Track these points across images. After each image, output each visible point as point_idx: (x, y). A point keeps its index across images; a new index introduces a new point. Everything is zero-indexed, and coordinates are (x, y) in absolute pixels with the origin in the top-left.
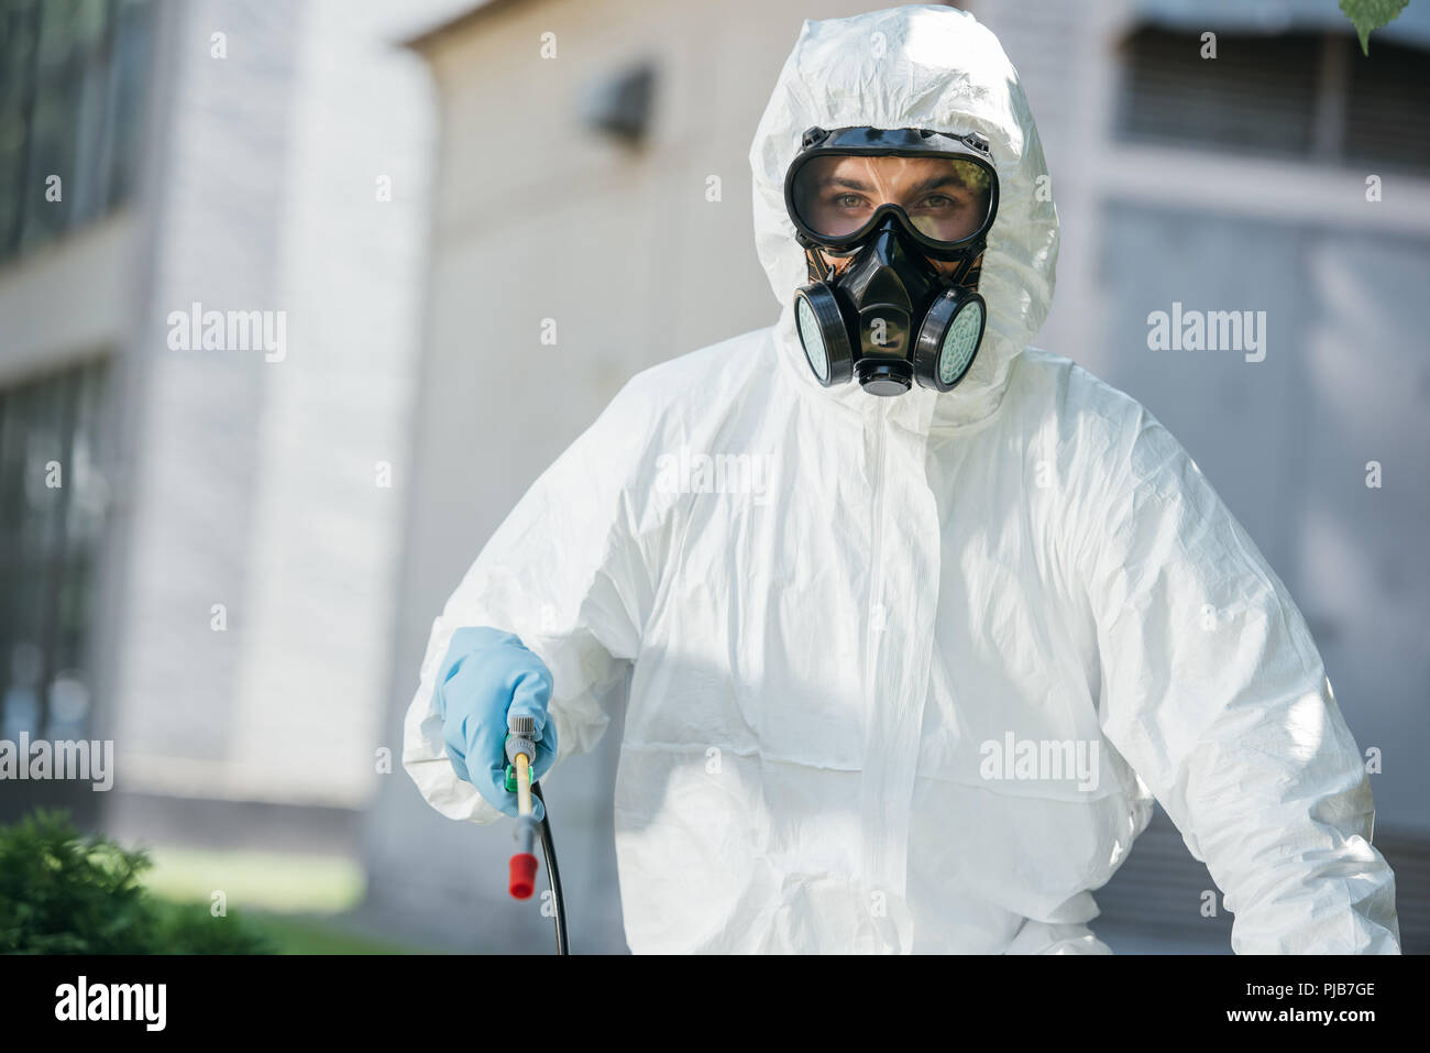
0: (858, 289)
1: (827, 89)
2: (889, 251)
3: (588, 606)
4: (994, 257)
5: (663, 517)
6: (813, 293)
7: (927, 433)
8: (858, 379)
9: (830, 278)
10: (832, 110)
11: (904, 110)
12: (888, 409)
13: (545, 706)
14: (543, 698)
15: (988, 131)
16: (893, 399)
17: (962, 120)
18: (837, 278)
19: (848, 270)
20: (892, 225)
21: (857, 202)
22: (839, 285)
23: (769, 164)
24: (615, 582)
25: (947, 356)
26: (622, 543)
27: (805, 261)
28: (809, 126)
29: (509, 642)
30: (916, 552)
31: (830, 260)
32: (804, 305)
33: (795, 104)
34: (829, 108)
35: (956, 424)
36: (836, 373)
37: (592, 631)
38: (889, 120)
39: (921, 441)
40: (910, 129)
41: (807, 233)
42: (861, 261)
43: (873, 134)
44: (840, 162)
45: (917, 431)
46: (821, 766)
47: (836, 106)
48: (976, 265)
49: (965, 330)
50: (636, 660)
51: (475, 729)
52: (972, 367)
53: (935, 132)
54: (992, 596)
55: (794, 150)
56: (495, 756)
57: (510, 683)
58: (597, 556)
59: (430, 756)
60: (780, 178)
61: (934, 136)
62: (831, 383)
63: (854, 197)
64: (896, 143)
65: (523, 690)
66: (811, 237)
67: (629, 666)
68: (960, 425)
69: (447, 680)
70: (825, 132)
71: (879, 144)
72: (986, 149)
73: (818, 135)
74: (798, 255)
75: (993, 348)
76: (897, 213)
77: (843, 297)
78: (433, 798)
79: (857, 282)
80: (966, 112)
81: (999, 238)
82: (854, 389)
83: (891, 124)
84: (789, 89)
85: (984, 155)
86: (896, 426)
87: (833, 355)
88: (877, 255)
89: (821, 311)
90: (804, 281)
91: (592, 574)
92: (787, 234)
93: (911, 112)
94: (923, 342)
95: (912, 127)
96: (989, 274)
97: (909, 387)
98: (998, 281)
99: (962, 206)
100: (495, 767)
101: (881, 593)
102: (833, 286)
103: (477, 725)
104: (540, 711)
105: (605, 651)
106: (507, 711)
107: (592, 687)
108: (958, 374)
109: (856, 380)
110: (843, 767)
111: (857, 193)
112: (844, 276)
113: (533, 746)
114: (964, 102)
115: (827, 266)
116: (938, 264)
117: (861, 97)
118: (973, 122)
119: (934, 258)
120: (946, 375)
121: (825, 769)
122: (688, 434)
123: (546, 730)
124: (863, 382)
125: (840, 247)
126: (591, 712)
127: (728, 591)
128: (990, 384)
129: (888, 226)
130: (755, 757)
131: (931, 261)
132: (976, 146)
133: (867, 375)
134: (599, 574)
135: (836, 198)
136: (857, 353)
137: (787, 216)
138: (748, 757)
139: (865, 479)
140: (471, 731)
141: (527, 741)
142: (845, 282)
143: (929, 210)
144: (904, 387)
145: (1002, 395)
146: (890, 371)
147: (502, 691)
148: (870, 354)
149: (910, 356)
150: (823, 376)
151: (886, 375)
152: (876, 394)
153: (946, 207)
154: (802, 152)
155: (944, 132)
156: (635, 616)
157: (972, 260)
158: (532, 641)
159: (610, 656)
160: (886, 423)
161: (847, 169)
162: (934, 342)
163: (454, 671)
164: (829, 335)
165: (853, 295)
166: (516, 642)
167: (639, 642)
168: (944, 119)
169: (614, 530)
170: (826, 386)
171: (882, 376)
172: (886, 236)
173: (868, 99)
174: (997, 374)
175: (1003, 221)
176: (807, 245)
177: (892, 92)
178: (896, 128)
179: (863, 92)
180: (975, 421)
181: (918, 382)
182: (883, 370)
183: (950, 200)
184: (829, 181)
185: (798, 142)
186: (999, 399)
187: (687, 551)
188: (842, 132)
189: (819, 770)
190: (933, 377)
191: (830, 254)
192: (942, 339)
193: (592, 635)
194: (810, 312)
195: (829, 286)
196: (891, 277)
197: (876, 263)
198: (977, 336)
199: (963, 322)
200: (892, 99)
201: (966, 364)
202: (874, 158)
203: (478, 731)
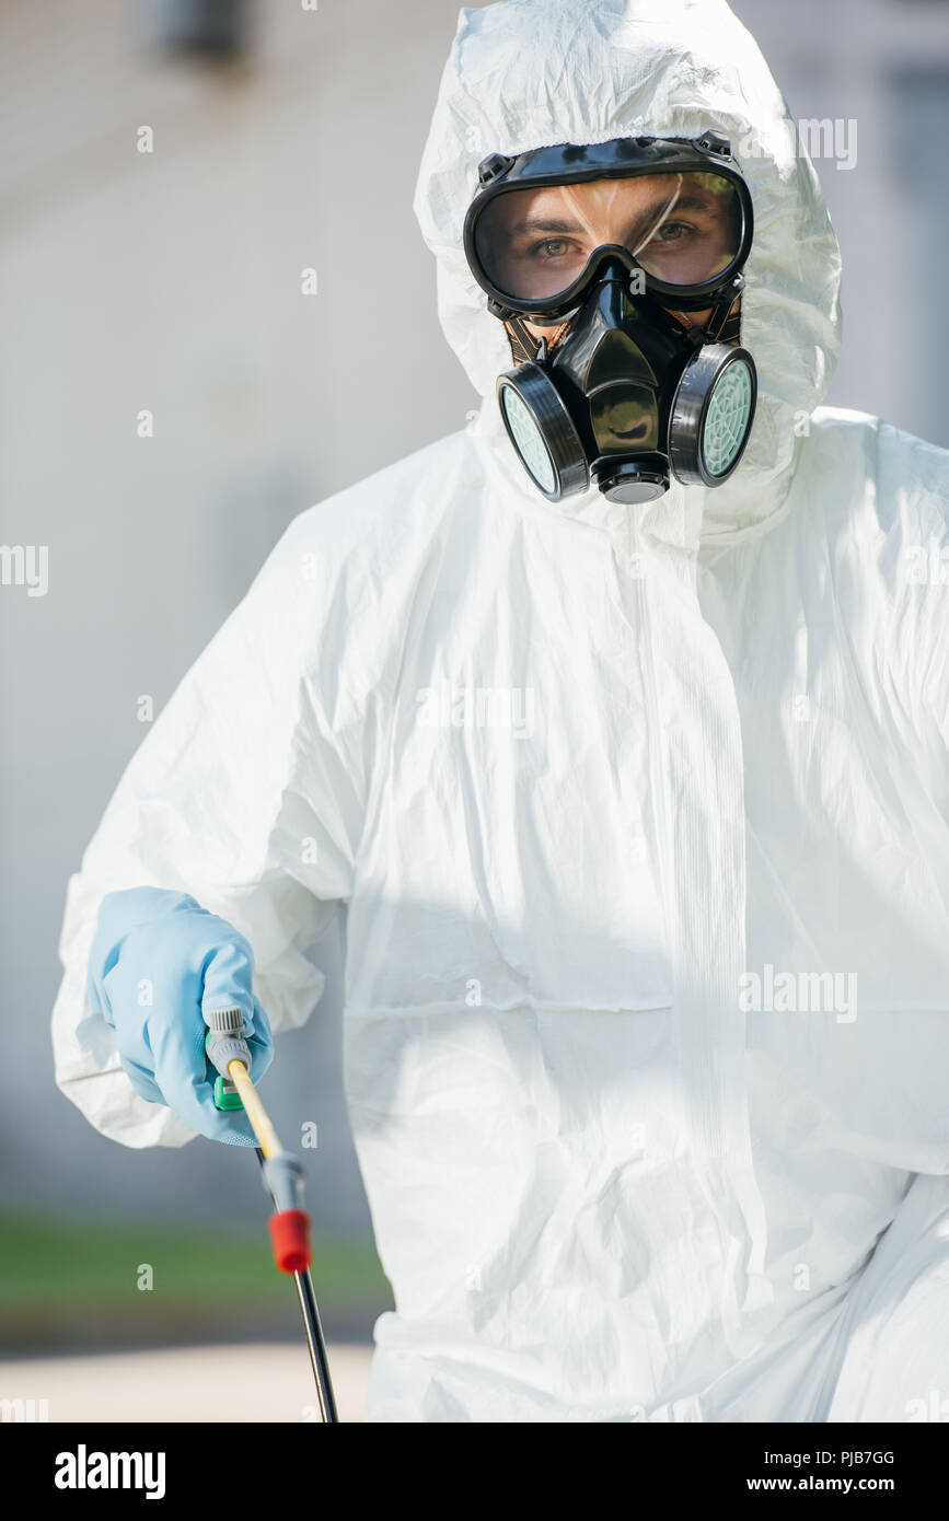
0: (581, 365)
1: (502, 102)
2: (615, 310)
3: (278, 841)
4: (755, 294)
5: (362, 709)
6: (522, 378)
7: (697, 546)
8: (597, 485)
9: (541, 355)
10: (514, 127)
11: (610, 118)
12: (641, 519)
13: (248, 986)
14: (244, 977)
15: (727, 127)
16: (647, 506)
17: (690, 116)
18: (551, 355)
19: (565, 341)
20: (615, 275)
21: (563, 248)
22: (555, 363)
23: (439, 212)
24: (310, 801)
25: (712, 436)
26: (312, 750)
27: (506, 337)
28: (485, 153)
29: (182, 906)
30: (705, 707)
31: (537, 331)
32: (511, 396)
33: (461, 124)
34: (509, 125)
35: (731, 528)
36: (565, 483)
37: (288, 871)
38: (593, 131)
39: (689, 557)
40: (621, 140)
41: (504, 300)
42: (580, 327)
43: (573, 153)
44: (534, 197)
45: (683, 544)
46: (616, 1010)
47: (518, 121)
48: (734, 310)
49: (731, 403)
50: (350, 898)
51: (161, 1036)
52: (747, 447)
53: (654, 139)
54: (815, 751)
55: (469, 190)
56: (194, 1066)
57: (197, 965)
58: (281, 773)
59: (95, 1069)
60: (456, 230)
61: (654, 144)
62: (562, 496)
63: (558, 243)
64: (608, 161)
65: (215, 972)
66: (509, 305)
67: (342, 906)
68: (740, 529)
69: (105, 975)
70: (507, 159)
71: (580, 166)
72: (727, 152)
73: (499, 165)
74: (495, 331)
75: (770, 418)
76: (620, 256)
77: (562, 378)
78: (105, 1122)
79: (577, 356)
80: (694, 105)
81: (761, 269)
82: (592, 499)
83: (595, 136)
84: (451, 109)
85: (726, 160)
86: (654, 541)
87: (561, 457)
88: (600, 315)
89: (536, 402)
90: (508, 364)
91: (278, 798)
92: (478, 306)
93: (621, 116)
94: (677, 425)
95: (624, 136)
96: (752, 320)
97: (667, 486)
98: (766, 328)
99: (706, 235)
100: (197, 1081)
101: (666, 768)
102: (546, 365)
103: (163, 1029)
104: (245, 995)
105: (306, 894)
106: (200, 1002)
107: (295, 941)
108: (730, 460)
109: (594, 486)
110: (646, 1005)
111: (562, 236)
112: (559, 349)
113: (244, 1044)
114: (687, 93)
115: (535, 340)
116: (683, 317)
117: (550, 104)
118: (705, 117)
119: (675, 309)
120: (714, 463)
121: (622, 1012)
122: (380, 592)
123: (256, 1020)
124: (604, 488)
125: (549, 311)
126: (297, 972)
127: (460, 790)
128: (773, 467)
129: (609, 275)
130: (524, 1010)
131: (674, 314)
132: (713, 149)
133: (609, 476)
134: (286, 793)
135: (535, 249)
136: (591, 451)
137: (471, 280)
138: (510, 1011)
139: (623, 619)
140: (156, 1039)
141: (237, 1042)
142: (562, 358)
143: (662, 246)
144: (660, 487)
145: (791, 478)
146: (638, 469)
147: (187, 978)
148: (608, 451)
149: (662, 446)
150: (550, 487)
151: (634, 475)
152: (622, 502)
153: (683, 236)
154: (480, 191)
155: (668, 136)
156: (342, 839)
157: (728, 305)
158: (212, 898)
159: (313, 897)
160: (642, 540)
161: (547, 206)
162: (691, 421)
163: (113, 960)
164: (552, 432)
165: (576, 374)
166: (190, 906)
167: (351, 874)
168: (666, 119)
169: (298, 732)
170: (555, 501)
171: (628, 476)
172: (609, 288)
173: (559, 106)
174: (779, 452)
175: (764, 247)
176: (504, 316)
177: (590, 93)
178: (603, 141)
179: (552, 97)
180: (759, 520)
181: (678, 479)
182: (628, 468)
183: (686, 227)
184: (523, 227)
185: (473, 178)
186: (786, 484)
187: (400, 745)
188: (531, 156)
189: (614, 1014)
190: (696, 470)
191: (537, 322)
192: (702, 417)
193: (289, 877)
194: (520, 405)
195: (541, 366)
196: (620, 344)
197: (601, 327)
198: (748, 406)
199: (727, 389)
200: (592, 101)
201: (738, 445)
202: (578, 187)
203: (167, 1037)
